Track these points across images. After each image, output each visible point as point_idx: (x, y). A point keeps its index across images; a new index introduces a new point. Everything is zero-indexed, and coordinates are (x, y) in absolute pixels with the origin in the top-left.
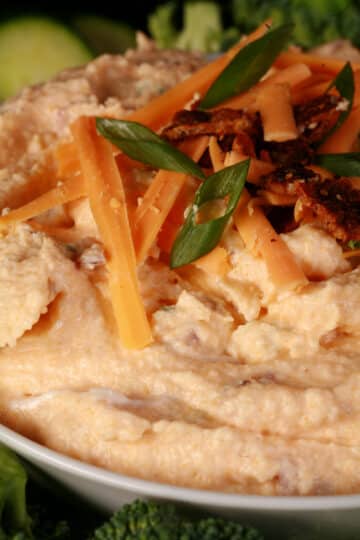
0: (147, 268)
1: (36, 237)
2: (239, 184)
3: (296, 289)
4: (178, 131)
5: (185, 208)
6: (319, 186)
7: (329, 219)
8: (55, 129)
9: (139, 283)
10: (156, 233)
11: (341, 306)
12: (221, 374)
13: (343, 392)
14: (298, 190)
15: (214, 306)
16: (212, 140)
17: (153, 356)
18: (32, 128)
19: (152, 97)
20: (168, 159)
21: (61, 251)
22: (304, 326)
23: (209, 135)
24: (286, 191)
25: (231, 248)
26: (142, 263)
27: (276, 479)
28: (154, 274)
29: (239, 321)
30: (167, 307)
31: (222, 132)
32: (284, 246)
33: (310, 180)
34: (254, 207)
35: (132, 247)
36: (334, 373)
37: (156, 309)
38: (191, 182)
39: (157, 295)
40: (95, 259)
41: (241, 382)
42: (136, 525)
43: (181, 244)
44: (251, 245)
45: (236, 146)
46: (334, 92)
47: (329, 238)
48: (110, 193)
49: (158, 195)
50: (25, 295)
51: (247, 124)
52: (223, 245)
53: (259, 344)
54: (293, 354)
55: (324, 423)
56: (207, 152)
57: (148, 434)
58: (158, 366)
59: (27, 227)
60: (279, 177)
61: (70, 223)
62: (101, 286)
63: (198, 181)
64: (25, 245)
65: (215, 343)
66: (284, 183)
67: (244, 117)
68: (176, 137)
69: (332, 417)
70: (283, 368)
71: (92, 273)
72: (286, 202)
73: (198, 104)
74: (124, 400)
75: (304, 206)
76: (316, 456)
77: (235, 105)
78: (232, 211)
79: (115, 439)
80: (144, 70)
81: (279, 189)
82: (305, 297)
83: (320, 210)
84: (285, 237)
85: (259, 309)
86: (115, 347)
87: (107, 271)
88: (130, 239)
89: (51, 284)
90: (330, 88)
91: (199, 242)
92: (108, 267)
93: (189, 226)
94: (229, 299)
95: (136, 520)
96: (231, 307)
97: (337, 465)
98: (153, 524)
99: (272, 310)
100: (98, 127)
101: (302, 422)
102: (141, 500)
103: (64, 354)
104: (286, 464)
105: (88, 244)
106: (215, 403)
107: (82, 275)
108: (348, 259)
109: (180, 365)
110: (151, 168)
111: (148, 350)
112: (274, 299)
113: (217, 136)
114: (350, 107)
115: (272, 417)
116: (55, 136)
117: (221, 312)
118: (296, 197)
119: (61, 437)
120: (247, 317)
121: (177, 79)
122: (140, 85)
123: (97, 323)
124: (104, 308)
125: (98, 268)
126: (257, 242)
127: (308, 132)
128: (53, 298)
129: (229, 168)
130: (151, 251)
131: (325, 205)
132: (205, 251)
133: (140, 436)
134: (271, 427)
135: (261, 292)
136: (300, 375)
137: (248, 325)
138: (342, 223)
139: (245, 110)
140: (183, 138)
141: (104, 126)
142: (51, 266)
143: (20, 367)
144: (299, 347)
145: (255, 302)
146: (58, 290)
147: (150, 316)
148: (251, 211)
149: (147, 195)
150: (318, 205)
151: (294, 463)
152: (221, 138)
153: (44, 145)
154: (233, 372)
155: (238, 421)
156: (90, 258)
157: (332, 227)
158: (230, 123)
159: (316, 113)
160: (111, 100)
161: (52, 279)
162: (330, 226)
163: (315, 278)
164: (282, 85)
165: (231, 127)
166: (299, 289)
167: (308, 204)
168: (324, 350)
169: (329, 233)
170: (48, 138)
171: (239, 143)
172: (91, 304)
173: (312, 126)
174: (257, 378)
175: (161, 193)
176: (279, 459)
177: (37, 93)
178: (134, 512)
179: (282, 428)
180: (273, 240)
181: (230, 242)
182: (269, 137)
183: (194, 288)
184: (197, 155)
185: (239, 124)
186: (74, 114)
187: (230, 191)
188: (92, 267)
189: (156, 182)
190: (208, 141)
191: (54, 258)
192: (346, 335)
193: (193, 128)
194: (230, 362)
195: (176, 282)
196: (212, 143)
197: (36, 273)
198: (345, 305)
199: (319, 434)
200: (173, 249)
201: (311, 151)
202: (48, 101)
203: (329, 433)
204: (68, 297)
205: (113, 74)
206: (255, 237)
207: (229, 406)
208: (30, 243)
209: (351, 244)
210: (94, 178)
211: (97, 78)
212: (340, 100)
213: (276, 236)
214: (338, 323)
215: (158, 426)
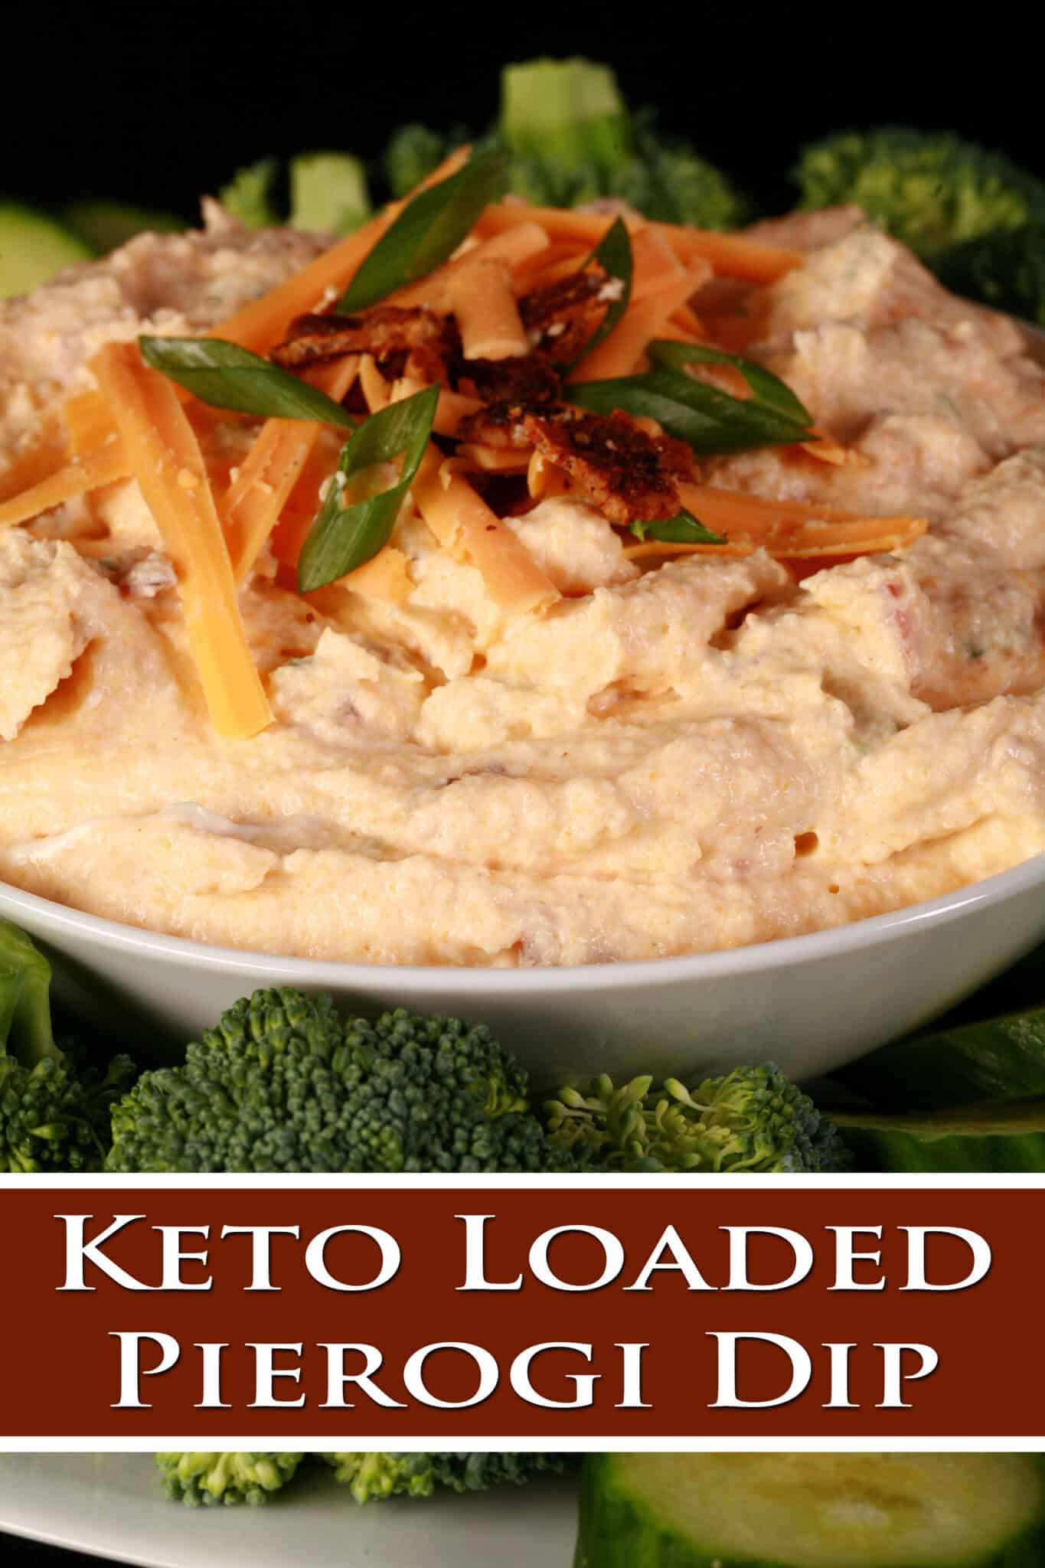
0: (254, 596)
1: (39, 549)
2: (420, 434)
3: (536, 610)
4: (300, 346)
5: (319, 484)
6: (571, 427)
7: (593, 483)
8: (58, 371)
9: (242, 621)
10: (270, 528)
11: (624, 636)
12: (403, 770)
13: (635, 781)
14: (533, 433)
15: (385, 656)
16: (366, 361)
17: (276, 747)
18: (11, 371)
19: (244, 304)
20: (283, 396)
21: (91, 566)
22: (557, 679)
23: (358, 353)
24: (510, 439)
25: (411, 549)
26: (245, 587)
27: (518, 947)
28: (268, 607)
29: (433, 680)
30: (296, 660)
31: (384, 345)
32: (512, 537)
33: (556, 418)
34: (452, 472)
35: (225, 553)
36: (615, 754)
37: (274, 667)
38: (330, 439)
39: (276, 643)
40: (156, 577)
41: (444, 781)
42: (262, 1028)
43: (316, 548)
44: (449, 539)
45: (411, 369)
46: (595, 270)
47: (597, 519)
48: (178, 462)
49: (268, 463)
50: (28, 643)
51: (431, 329)
52: (396, 545)
53: (474, 715)
54: (539, 730)
55: (602, 841)
56: (356, 385)
57: (274, 877)
58: (286, 763)
59: (22, 533)
60: (497, 416)
61: (101, 531)
62: (169, 629)
63: (342, 437)
64: (20, 562)
65: (391, 723)
66: (507, 427)
67: (424, 318)
68: (296, 359)
69: (616, 828)
70: (521, 753)
71: (152, 606)
72: (511, 461)
73: (333, 305)
74: (226, 826)
75: (547, 464)
76: (590, 903)
77: (406, 301)
78: (410, 478)
79: (214, 890)
80: (223, 261)
81: (497, 438)
82: (556, 623)
83: (576, 467)
84: (513, 523)
85: (471, 656)
86: (203, 739)
87: (179, 600)
88: (221, 537)
89: (76, 623)
90: (587, 264)
91: (352, 538)
92: (181, 591)
93: (331, 511)
94: (412, 644)
95: (262, 1019)
96: (416, 658)
97: (631, 917)
98: (294, 1022)
99: (495, 658)
100: (144, 352)
101: (561, 843)
102: (267, 988)
103: (108, 755)
104: (536, 918)
105: (141, 555)
106: (396, 819)
107: (132, 608)
108: (635, 561)
109: (329, 760)
110: (251, 421)
111: (265, 737)
112: (498, 636)
113: (375, 353)
114: (626, 292)
115: (506, 835)
116: (57, 386)
117: (399, 666)
118: (530, 449)
119: (112, 898)
120: (449, 674)
121: (289, 271)
122: (216, 288)
123: (164, 697)
124: (177, 667)
125: (163, 595)
126: (459, 531)
127: (547, 342)
128: (81, 649)
129: (401, 403)
130: (258, 562)
131: (585, 459)
132: (363, 556)
133: (261, 879)
134: (503, 855)
135: (474, 627)
136: (554, 763)
137: (449, 686)
138: (618, 489)
139: (426, 306)
140: (310, 361)
141: (155, 351)
142: (75, 590)
143: (22, 786)
144: (549, 717)
145: (461, 642)
146: (90, 635)
147: (265, 680)
148: (446, 479)
149: (247, 464)
150: (572, 458)
151: (550, 916)
152: (382, 357)
153: (38, 403)
154: (427, 768)
155: (443, 846)
156: (145, 579)
157: (600, 496)
158: (398, 328)
159: (561, 306)
160: (161, 314)
161: (80, 613)
162: (596, 493)
163: (575, 592)
164: (496, 261)
165: (401, 337)
166: (544, 610)
167: (554, 458)
168: (596, 720)
169: (596, 510)
170: (45, 390)
171: (418, 363)
172: (153, 661)
173: (556, 330)
174: (475, 772)
175: (273, 458)
176: (522, 910)
177: (18, 309)
178: (257, 1009)
179: (524, 855)
180: (490, 528)
181: (410, 540)
182: (472, 352)
183: (346, 627)
184: (339, 388)
185: (416, 331)
186: (93, 342)
187: (405, 448)
188: (150, 592)
189: (262, 443)
190: (357, 364)
191: (80, 575)
192: (637, 695)
193: (326, 340)
194: (420, 754)
195: (310, 618)
196: (365, 367)
197: (47, 604)
198: (632, 635)
199: (594, 865)
200: (304, 554)
201: (557, 377)
202: (41, 321)
203: (612, 861)
204: (109, 646)
205: (163, 271)
206: (457, 524)
207: (422, 818)
208: (31, 560)
209: (638, 531)
210: (144, 440)
211: (132, 278)
212: (607, 280)
213: (494, 521)
214: (621, 669)
215: (292, 863)
